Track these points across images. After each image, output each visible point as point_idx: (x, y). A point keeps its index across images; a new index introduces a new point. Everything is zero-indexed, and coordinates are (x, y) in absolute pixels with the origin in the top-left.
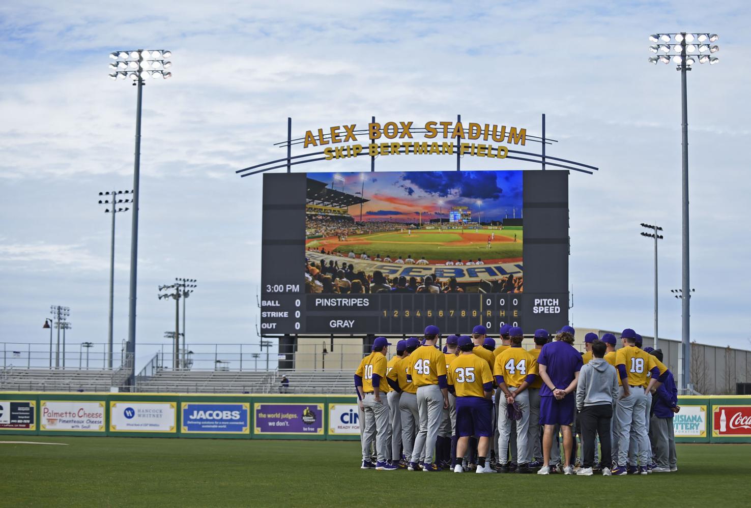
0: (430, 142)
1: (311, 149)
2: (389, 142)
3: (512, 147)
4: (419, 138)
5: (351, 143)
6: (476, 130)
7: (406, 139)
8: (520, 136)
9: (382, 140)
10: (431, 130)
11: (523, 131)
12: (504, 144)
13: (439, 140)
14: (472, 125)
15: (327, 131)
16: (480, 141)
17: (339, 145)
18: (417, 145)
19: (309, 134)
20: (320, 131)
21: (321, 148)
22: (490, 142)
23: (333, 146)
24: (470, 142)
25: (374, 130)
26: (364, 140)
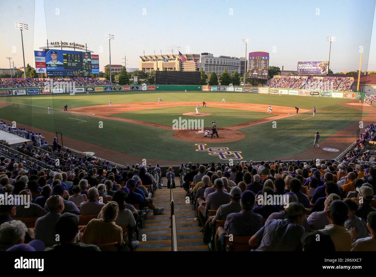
0: (71, 46)
1: (52, 45)
2: (65, 45)
3: (82, 48)
4: (69, 45)
5: (58, 45)
6: (77, 45)
7: (67, 45)
8: (83, 46)
9: (63, 45)
10: (70, 44)
11: (84, 46)
12: (81, 47)
13: (72, 46)
14: (77, 44)
15: (54, 43)
16: (78, 47)
17: (57, 45)
18: (69, 46)
19: (51, 43)
20: (53, 42)
21: (54, 45)
22: (79, 47)
23: (56, 45)
24: (77, 47)
25: (62, 43)
26: (60, 45)
